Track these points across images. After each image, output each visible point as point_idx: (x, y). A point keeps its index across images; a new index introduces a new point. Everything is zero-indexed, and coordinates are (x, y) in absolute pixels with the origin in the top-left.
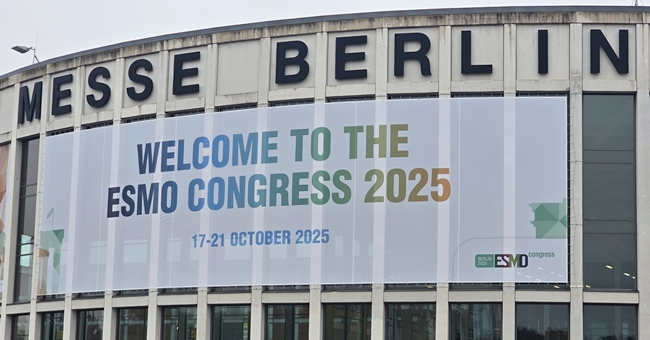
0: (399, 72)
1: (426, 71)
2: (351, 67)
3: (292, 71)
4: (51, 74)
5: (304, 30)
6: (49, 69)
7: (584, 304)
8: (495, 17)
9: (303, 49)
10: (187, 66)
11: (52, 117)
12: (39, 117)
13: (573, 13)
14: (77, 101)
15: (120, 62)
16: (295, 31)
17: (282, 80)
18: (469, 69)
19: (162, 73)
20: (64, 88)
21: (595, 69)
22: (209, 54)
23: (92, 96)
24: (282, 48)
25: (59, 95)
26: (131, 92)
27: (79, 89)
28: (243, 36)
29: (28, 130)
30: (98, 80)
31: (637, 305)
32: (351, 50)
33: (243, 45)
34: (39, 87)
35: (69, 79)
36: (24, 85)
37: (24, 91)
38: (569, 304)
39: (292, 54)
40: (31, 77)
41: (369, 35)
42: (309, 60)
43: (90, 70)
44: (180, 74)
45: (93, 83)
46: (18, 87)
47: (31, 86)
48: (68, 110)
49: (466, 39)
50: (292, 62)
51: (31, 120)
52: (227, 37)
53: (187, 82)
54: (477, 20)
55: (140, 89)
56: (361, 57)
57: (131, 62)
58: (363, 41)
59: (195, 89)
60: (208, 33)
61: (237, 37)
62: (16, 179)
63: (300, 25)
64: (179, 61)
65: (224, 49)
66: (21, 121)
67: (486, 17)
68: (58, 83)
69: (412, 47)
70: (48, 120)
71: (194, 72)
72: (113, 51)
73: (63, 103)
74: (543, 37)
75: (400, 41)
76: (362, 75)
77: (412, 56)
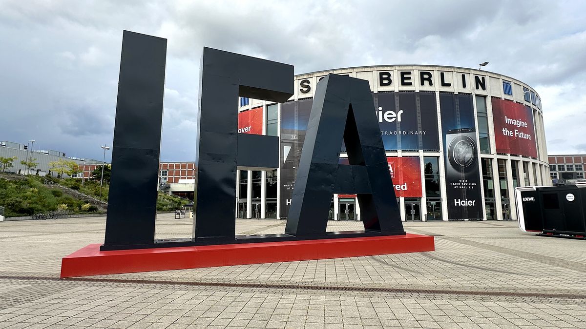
0: (422, 84)
1: (431, 84)
2: (406, 81)
3: (385, 82)
5: (389, 68)
8: (451, 69)
9: (389, 75)
13: (471, 70)
15: (314, 78)
16: (386, 69)
17: (382, 84)
18: (444, 84)
21: (477, 88)
23: (302, 89)
24: (381, 74)
28: (366, 70)
30: (305, 84)
32: (405, 76)
39: (385, 76)
41: (412, 72)
42: (391, 78)
45: (302, 85)
49: (442, 75)
50: (385, 79)
54: (445, 70)
56: (409, 78)
58: (410, 73)
60: (352, 68)
63: (387, 67)
67: (448, 69)
69: (426, 76)
72: (312, 74)
74: (463, 76)
75: (422, 74)
76: (410, 84)
77: (426, 79)
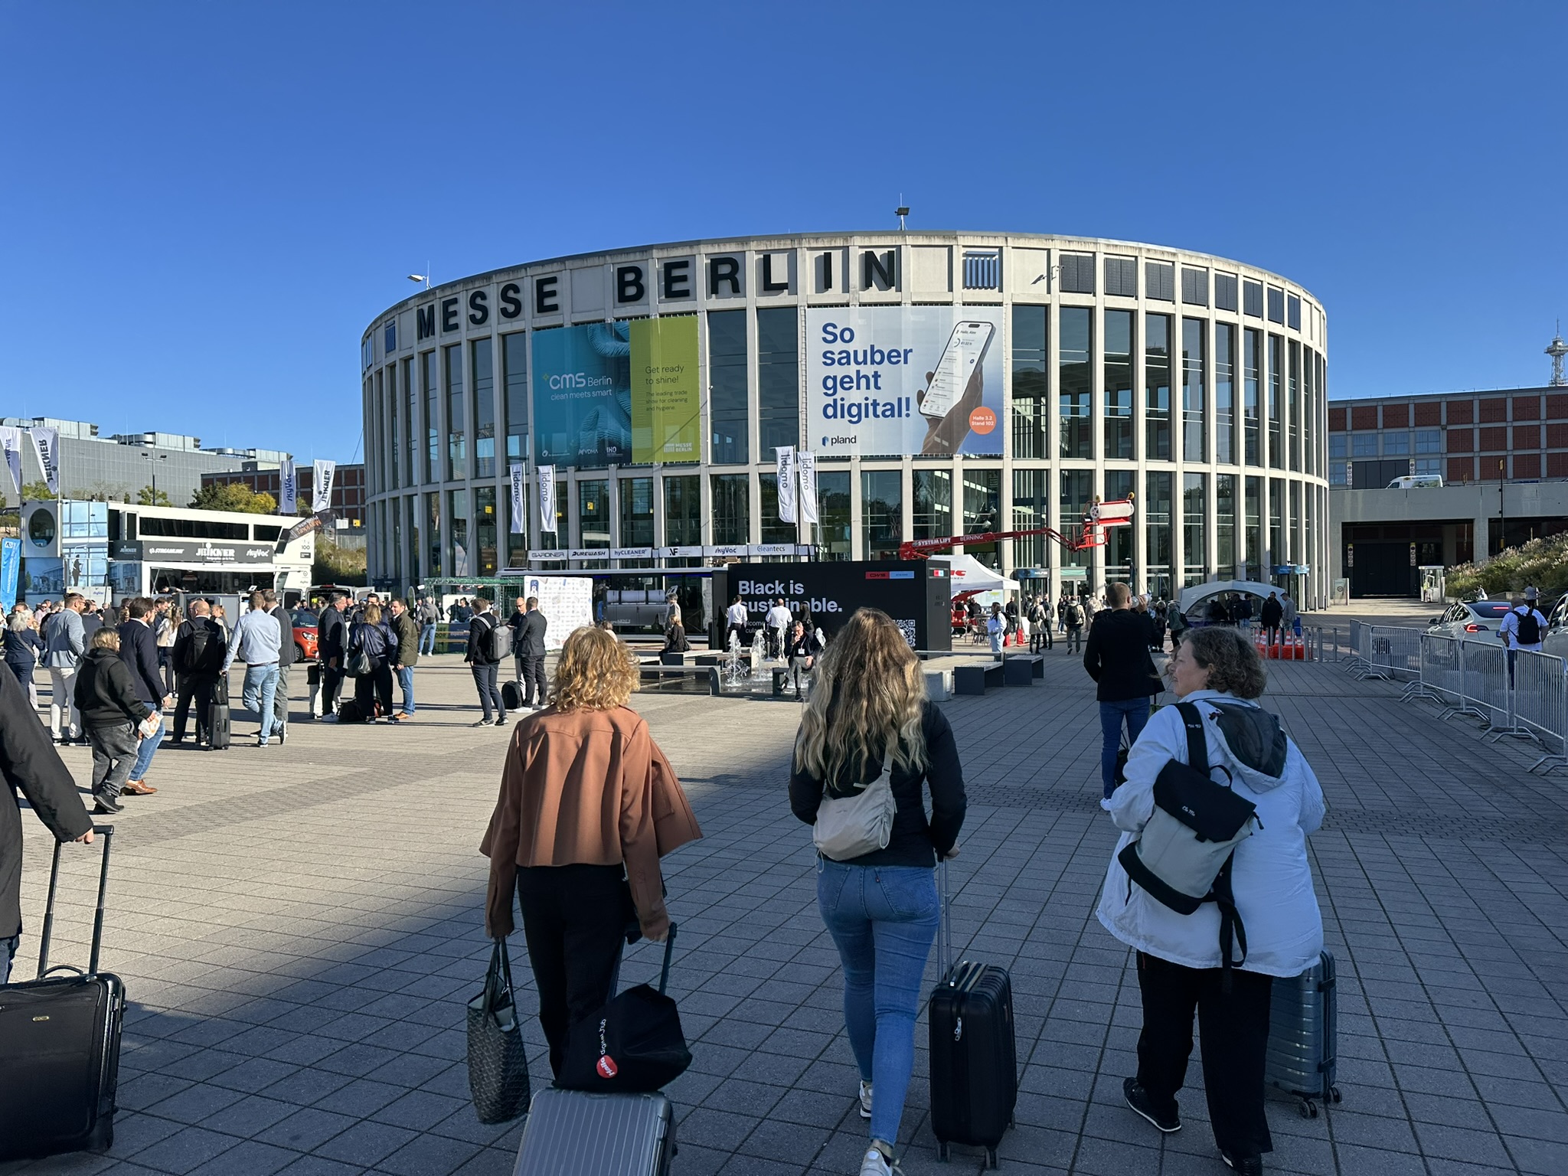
0: (714, 290)
1: (736, 289)
2: (677, 287)
3: (631, 291)
4: (440, 298)
5: (638, 256)
6: (439, 294)
7: (862, 471)
8: (789, 242)
9: (638, 272)
10: (548, 288)
11: (444, 334)
12: (433, 334)
13: (851, 237)
14: (462, 319)
15: (493, 286)
16: (632, 257)
17: (623, 298)
18: (768, 286)
19: (528, 296)
20: (451, 309)
21: (868, 284)
22: (564, 278)
23: (474, 315)
24: (622, 272)
25: (448, 315)
26: (504, 312)
27: (463, 309)
28: (590, 262)
29: (427, 344)
30: (477, 300)
31: (901, 471)
32: (676, 273)
33: (589, 270)
34: (431, 308)
35: (455, 301)
36: (420, 307)
37: (421, 312)
38: (850, 471)
39: (630, 277)
40: (424, 301)
41: (691, 260)
42: (643, 281)
43: (471, 293)
44: (542, 295)
45: (473, 304)
46: (415, 310)
47: (426, 308)
48: (456, 326)
49: (766, 263)
50: (630, 283)
51: (428, 336)
52: (578, 263)
53: (548, 302)
54: (775, 245)
55: (511, 308)
56: (684, 279)
57: (503, 286)
58: (686, 265)
59: (555, 308)
60: (562, 260)
61: (585, 263)
62: (420, 385)
63: (635, 252)
64: (541, 284)
65: (576, 273)
66: (420, 337)
67: (782, 242)
68: (446, 305)
69: (725, 269)
70: (441, 336)
71: (553, 294)
72: (487, 277)
73: (452, 321)
74: (827, 258)
75: (715, 263)
76: (686, 294)
77: (724, 277)
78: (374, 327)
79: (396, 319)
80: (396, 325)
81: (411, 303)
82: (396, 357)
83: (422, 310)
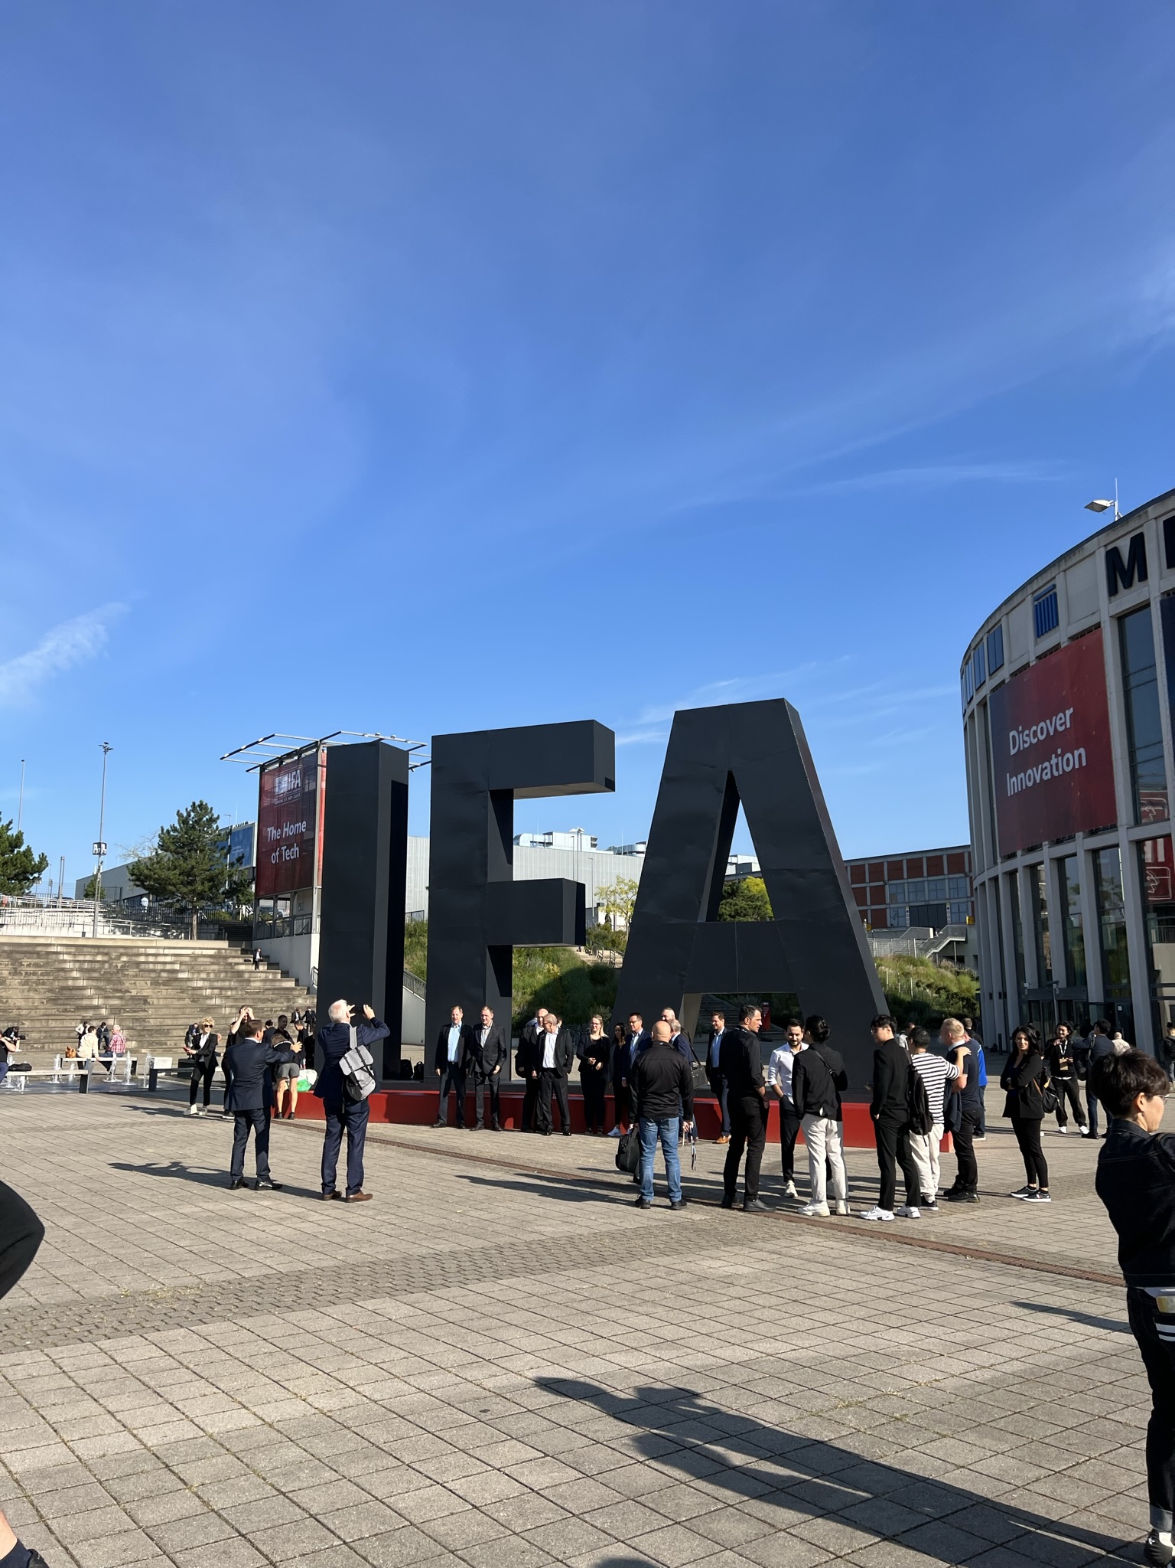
4: (1156, 518)
6: (1153, 513)
12: (1144, 576)
29: (1128, 599)
34: (1138, 543)
36: (1110, 549)
37: (1113, 556)
40: (1119, 534)
46: (1101, 554)
47: (1124, 547)
51: (1128, 585)
66: (1113, 591)
68: (1169, 525)
70: (1161, 576)
78: (1005, 610)
79: (1059, 581)
80: (1058, 590)
81: (1089, 548)
82: (1059, 636)
83: (1116, 550)
